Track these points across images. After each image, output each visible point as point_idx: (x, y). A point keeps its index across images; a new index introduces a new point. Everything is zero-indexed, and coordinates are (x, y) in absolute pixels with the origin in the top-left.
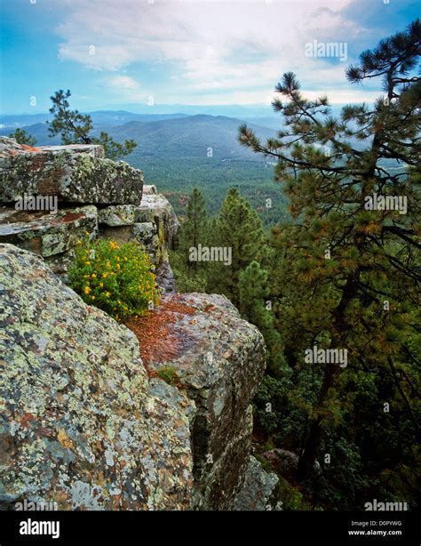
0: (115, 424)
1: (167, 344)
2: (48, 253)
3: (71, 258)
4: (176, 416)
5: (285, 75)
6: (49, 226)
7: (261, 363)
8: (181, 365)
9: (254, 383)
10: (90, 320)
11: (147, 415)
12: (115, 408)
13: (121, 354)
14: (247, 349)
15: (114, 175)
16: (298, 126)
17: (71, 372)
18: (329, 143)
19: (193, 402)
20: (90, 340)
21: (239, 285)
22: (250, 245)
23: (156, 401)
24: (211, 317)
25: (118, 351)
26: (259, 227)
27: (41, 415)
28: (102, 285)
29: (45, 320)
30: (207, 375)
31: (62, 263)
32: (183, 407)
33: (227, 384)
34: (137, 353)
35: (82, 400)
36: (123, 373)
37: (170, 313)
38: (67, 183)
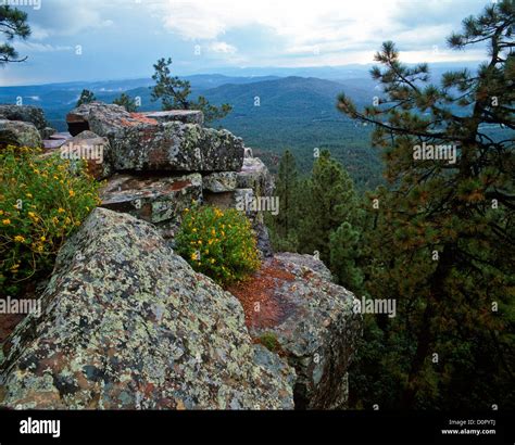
0: (226, 394)
1: (268, 311)
2: (157, 219)
3: (178, 224)
4: (280, 386)
5: (384, 44)
6: (158, 194)
7: (359, 331)
8: (282, 332)
9: (351, 351)
10: (199, 288)
11: (254, 385)
12: (225, 377)
13: (228, 322)
14: (346, 317)
15: (217, 144)
16: (396, 93)
17: (185, 341)
18: (429, 109)
19: (293, 369)
20: (200, 309)
21: (330, 245)
22: (342, 205)
23: (261, 370)
24: (310, 284)
25: (225, 320)
26: (350, 187)
27: (161, 385)
28: (207, 251)
29: (161, 290)
30: (307, 343)
31: (169, 228)
32: (285, 375)
33: (326, 352)
34: (242, 321)
35: (196, 370)
36: (231, 342)
37: (270, 278)
38: (176, 153)
